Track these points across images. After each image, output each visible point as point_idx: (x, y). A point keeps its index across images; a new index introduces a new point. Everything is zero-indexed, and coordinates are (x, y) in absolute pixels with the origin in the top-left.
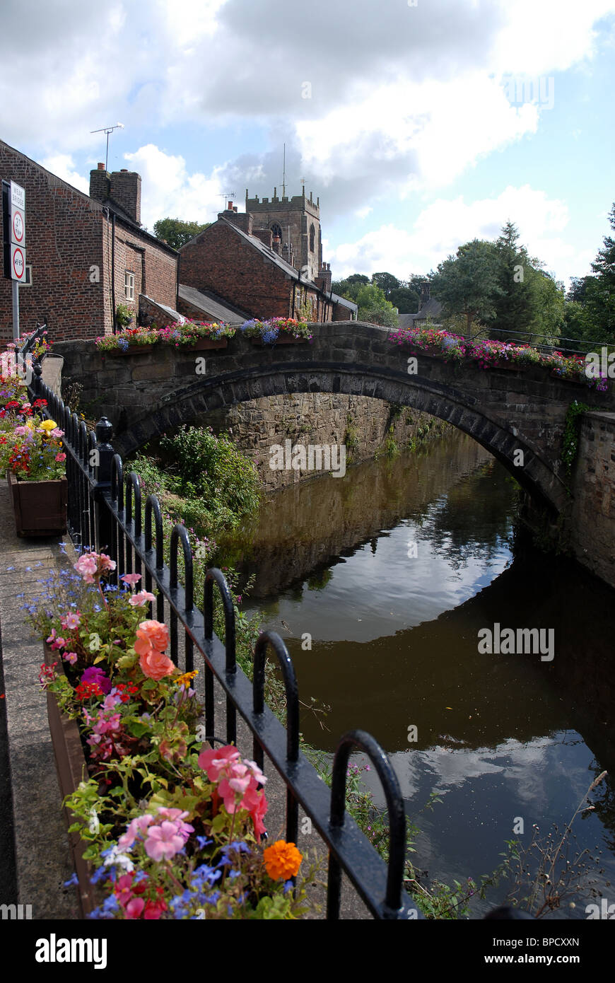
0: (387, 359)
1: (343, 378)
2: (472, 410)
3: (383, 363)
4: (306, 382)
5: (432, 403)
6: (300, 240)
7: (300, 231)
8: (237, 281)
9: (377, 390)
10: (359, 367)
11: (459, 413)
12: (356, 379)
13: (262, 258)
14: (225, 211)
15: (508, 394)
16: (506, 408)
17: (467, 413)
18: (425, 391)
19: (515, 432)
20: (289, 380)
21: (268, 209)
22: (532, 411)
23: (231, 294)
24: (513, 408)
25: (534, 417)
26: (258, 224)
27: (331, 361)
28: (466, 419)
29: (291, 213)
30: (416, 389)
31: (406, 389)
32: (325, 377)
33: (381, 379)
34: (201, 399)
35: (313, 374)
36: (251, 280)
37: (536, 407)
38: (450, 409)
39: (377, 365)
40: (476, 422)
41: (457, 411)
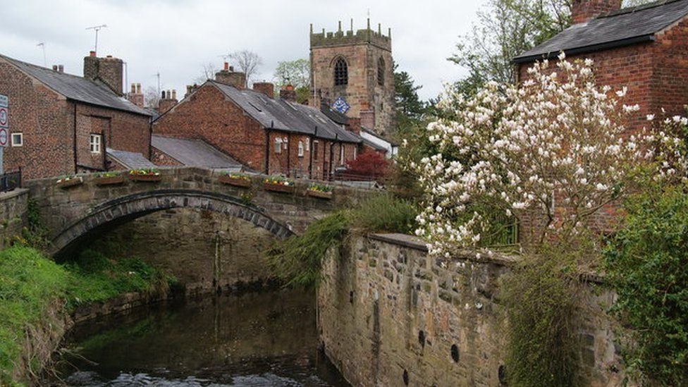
0: (213, 187)
1: (189, 198)
2: (265, 216)
3: (211, 189)
4: (169, 201)
5: (241, 212)
6: (366, 75)
7: (366, 65)
8: (222, 131)
9: (209, 205)
10: (197, 192)
11: (257, 218)
12: (197, 199)
13: (242, 112)
14: (222, 71)
15: (284, 206)
16: (283, 214)
17: (262, 218)
18: (237, 205)
19: (290, 228)
20: (159, 200)
21: (332, 44)
22: (300, 215)
23: (217, 142)
24: (288, 214)
25: (301, 218)
26: (322, 60)
27: (181, 188)
28: (261, 220)
29: (356, 47)
30: (231, 204)
31: (225, 204)
32: (179, 198)
33: (211, 198)
34: (110, 211)
35: (173, 196)
36: (234, 130)
37: (302, 213)
38: (252, 215)
39: (208, 190)
40: (267, 222)
41: (256, 216)
